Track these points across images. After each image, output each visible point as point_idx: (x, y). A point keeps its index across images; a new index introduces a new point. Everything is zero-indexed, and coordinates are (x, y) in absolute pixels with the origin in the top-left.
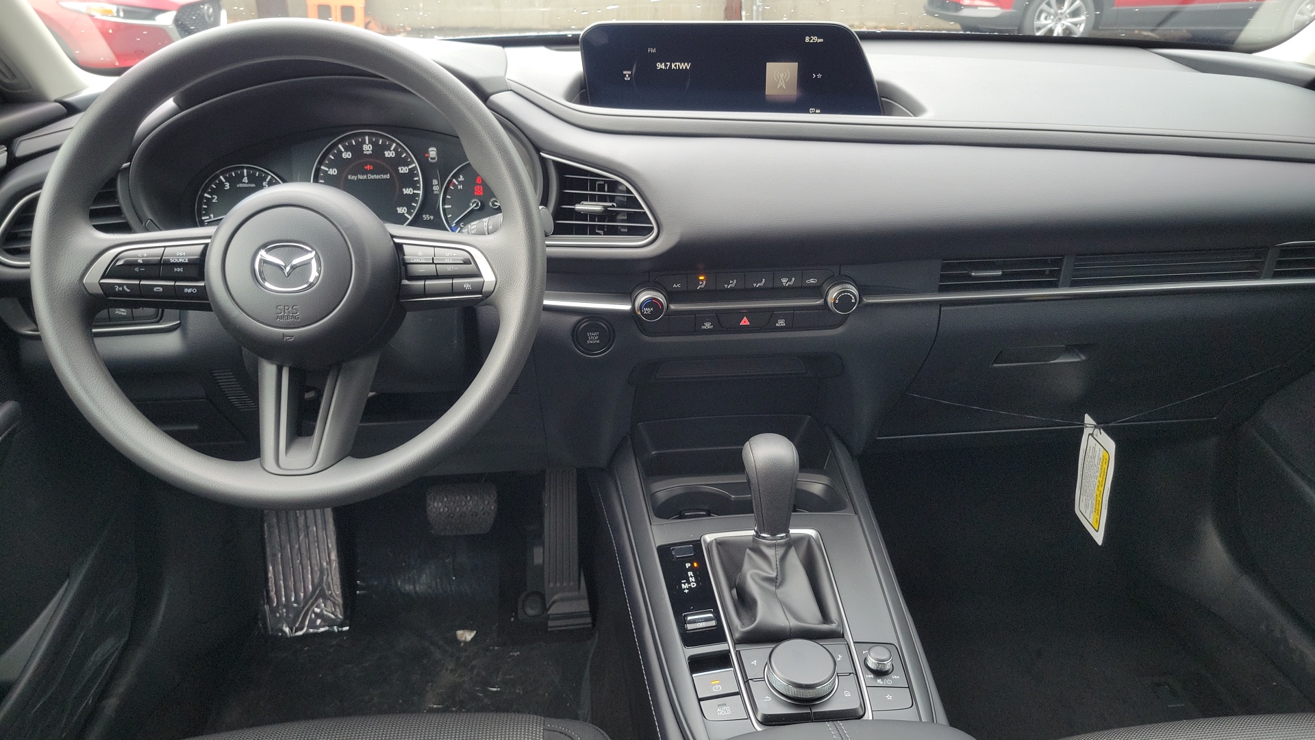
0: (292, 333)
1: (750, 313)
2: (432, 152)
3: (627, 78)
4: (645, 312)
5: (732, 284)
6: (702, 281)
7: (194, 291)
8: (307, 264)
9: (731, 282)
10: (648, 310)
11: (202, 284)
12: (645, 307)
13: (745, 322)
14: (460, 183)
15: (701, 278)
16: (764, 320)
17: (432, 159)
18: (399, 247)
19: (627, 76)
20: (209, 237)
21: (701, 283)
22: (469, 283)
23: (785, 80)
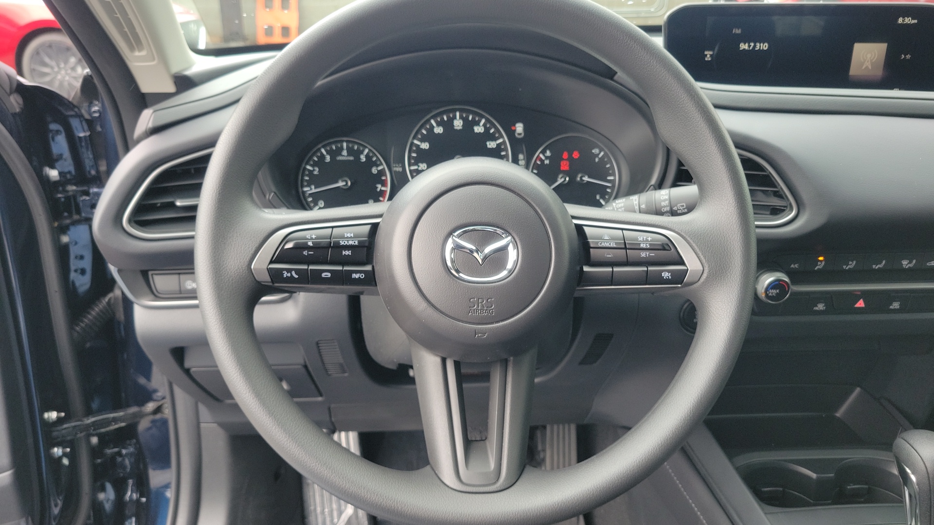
0: (486, 329)
1: (865, 295)
2: (519, 128)
3: (708, 58)
4: (770, 294)
5: (852, 265)
6: (821, 261)
7: (362, 276)
8: (504, 249)
9: (850, 263)
10: (773, 292)
11: (368, 268)
12: (772, 289)
13: (861, 304)
14: (547, 158)
15: (821, 258)
16: (879, 301)
17: (520, 134)
18: (579, 229)
19: (708, 56)
20: (380, 216)
21: (819, 263)
22: (668, 271)
23: (871, 61)
